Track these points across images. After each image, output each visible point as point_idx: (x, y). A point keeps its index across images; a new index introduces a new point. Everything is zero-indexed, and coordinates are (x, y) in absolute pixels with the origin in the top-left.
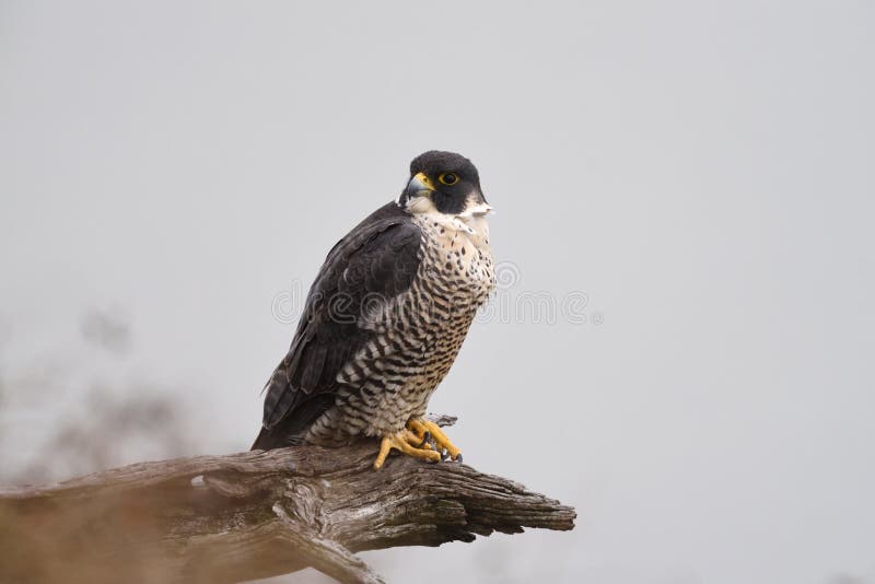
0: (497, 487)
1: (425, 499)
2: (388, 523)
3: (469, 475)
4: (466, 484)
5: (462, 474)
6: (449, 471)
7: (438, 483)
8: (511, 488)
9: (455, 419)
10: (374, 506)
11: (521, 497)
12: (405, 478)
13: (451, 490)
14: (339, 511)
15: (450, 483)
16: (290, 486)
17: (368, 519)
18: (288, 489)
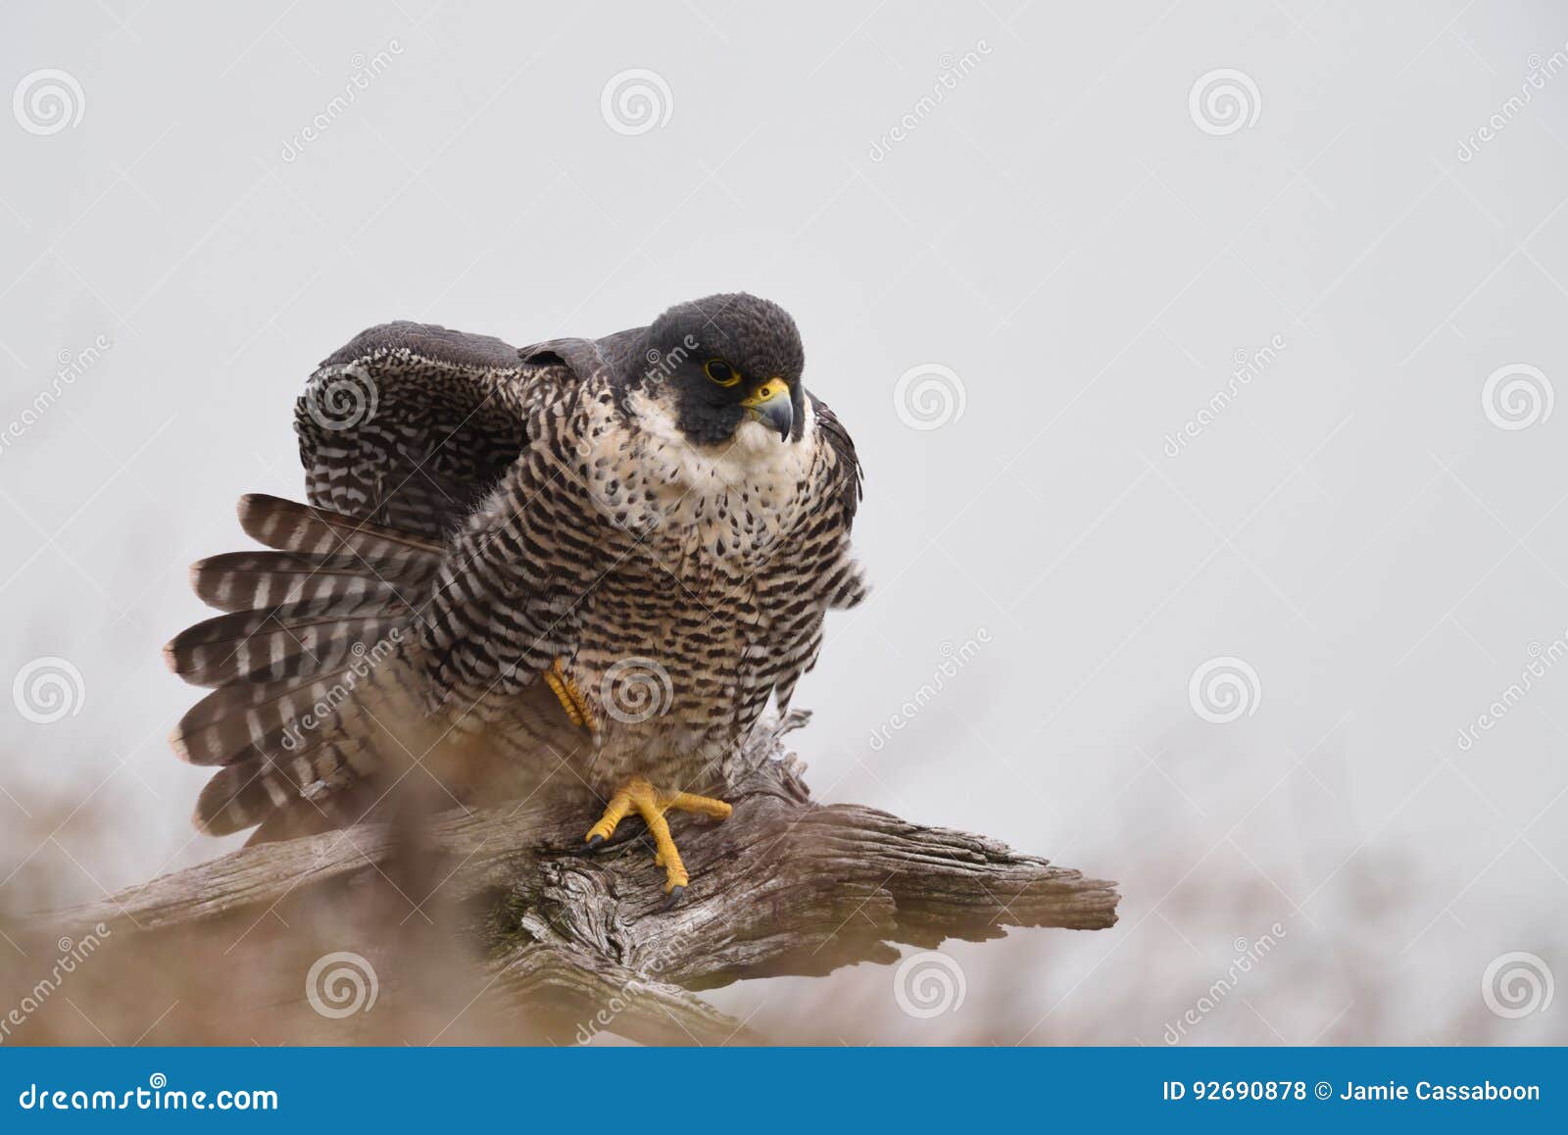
0: (956, 850)
1: (811, 883)
2: (741, 937)
3: (892, 831)
4: (891, 849)
5: (877, 828)
6: (849, 823)
7: (833, 851)
8: (982, 850)
9: (808, 713)
10: (709, 904)
11: (1004, 867)
12: (763, 845)
13: (863, 862)
14: (647, 920)
15: (860, 849)
16: (554, 876)
17: (703, 928)
18: (550, 884)
